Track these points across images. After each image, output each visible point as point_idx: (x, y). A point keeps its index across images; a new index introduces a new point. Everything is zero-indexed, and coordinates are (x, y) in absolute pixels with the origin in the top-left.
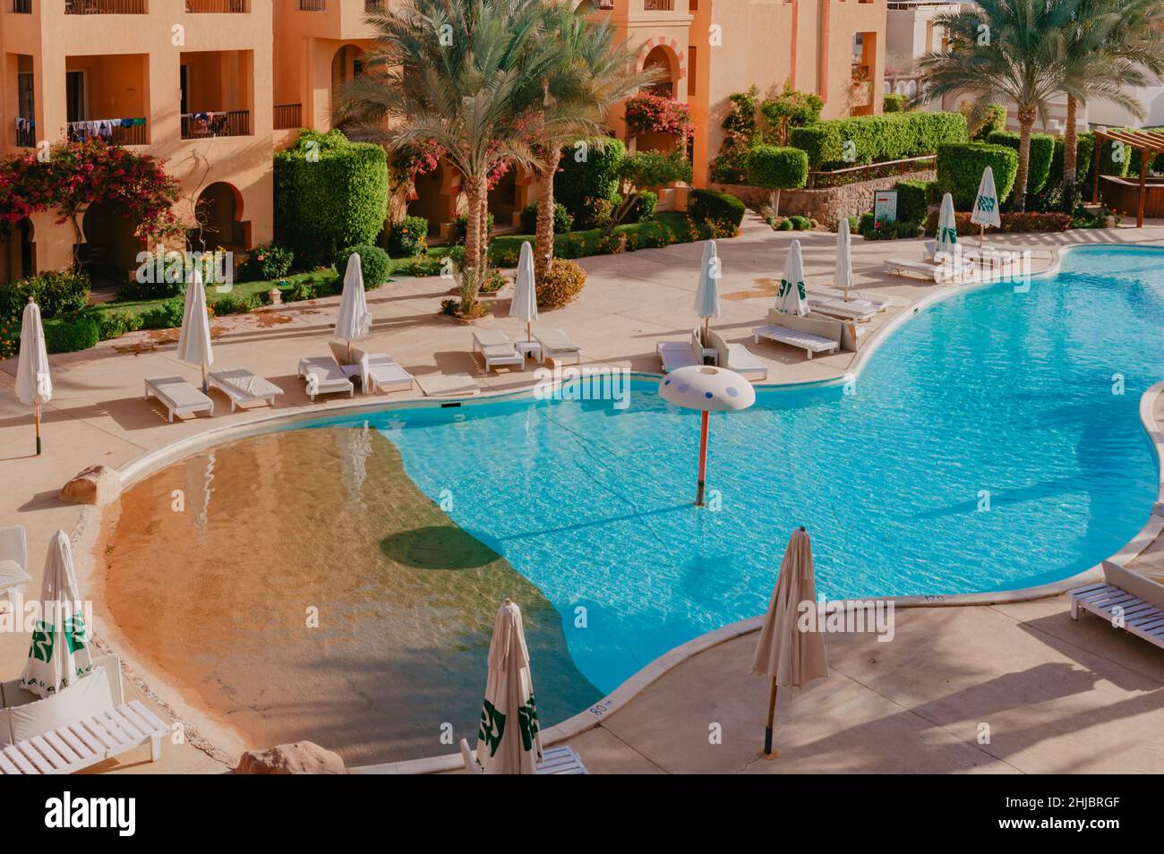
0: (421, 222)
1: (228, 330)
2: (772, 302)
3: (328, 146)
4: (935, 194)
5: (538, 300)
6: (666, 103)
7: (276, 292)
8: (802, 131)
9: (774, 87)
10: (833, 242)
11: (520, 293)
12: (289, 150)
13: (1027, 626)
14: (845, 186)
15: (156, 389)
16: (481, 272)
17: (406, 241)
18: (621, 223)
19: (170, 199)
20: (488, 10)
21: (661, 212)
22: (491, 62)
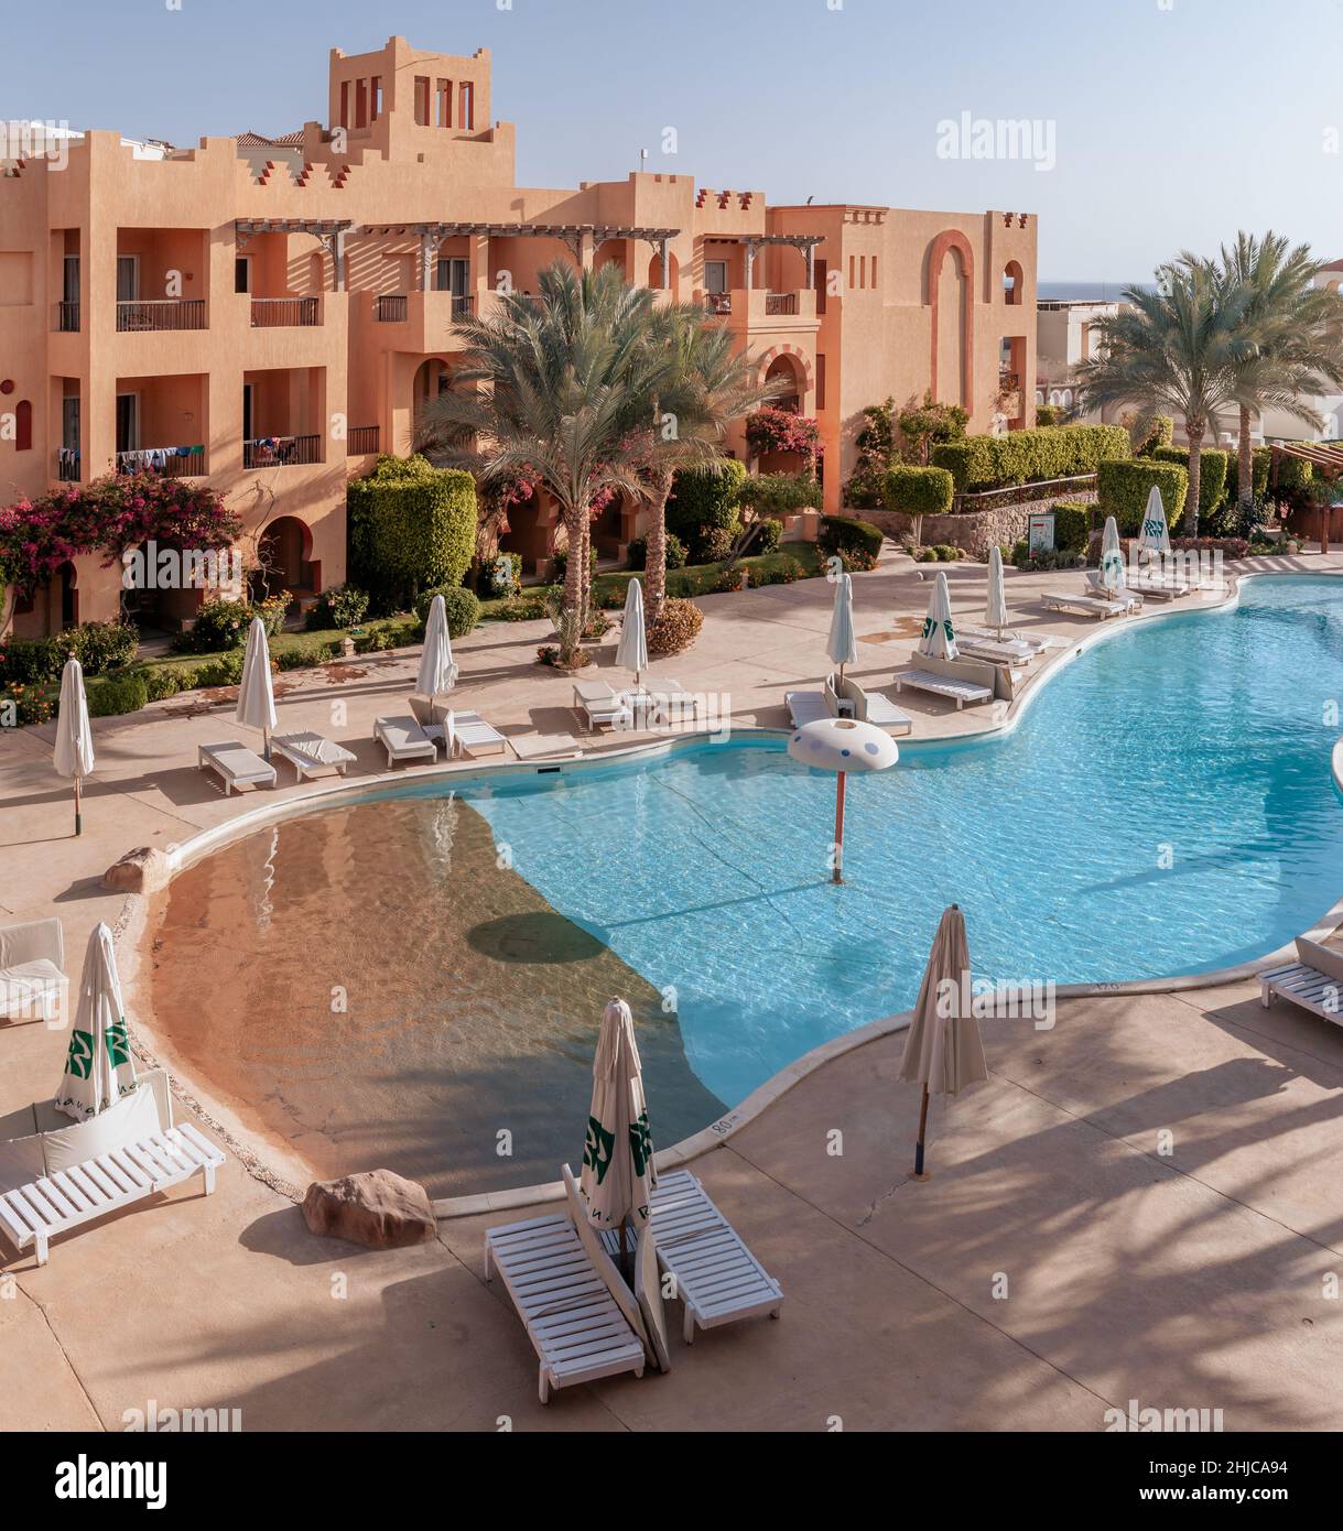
0: (514, 559)
1: (293, 687)
2: (914, 645)
3: (408, 474)
4: (1097, 518)
5: (648, 645)
6: (791, 419)
7: (349, 641)
8: (945, 448)
9: (913, 399)
10: (982, 574)
11: (627, 637)
12: (365, 478)
13: (1212, 1016)
14: (996, 510)
15: (210, 756)
16: (583, 614)
17: (497, 581)
18: (742, 557)
19: (230, 537)
20: (590, 318)
21: (787, 543)
22: (593, 375)
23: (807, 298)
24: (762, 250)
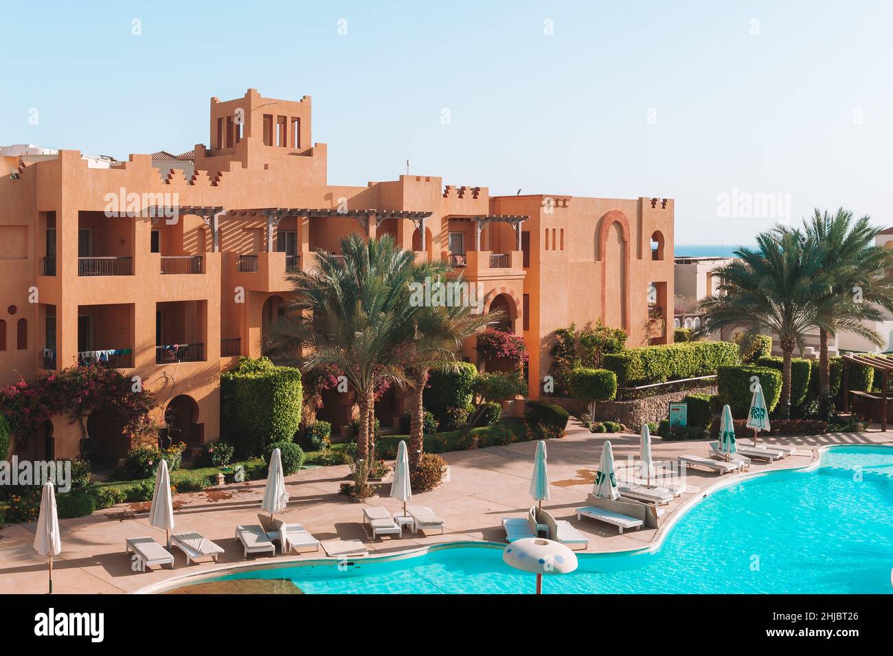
0: (327, 425)
1: (186, 503)
2: (589, 488)
3: (259, 369)
4: (717, 404)
6: (507, 336)
7: (221, 475)
8: (611, 356)
9: (589, 324)
10: (637, 441)
11: (398, 478)
12: (232, 371)
14: (647, 399)
15: (133, 546)
16: (369, 463)
17: (315, 439)
18: (474, 427)
19: (147, 407)
20: (374, 270)
21: (504, 418)
22: (375, 307)
23: (517, 256)
24: (487, 224)
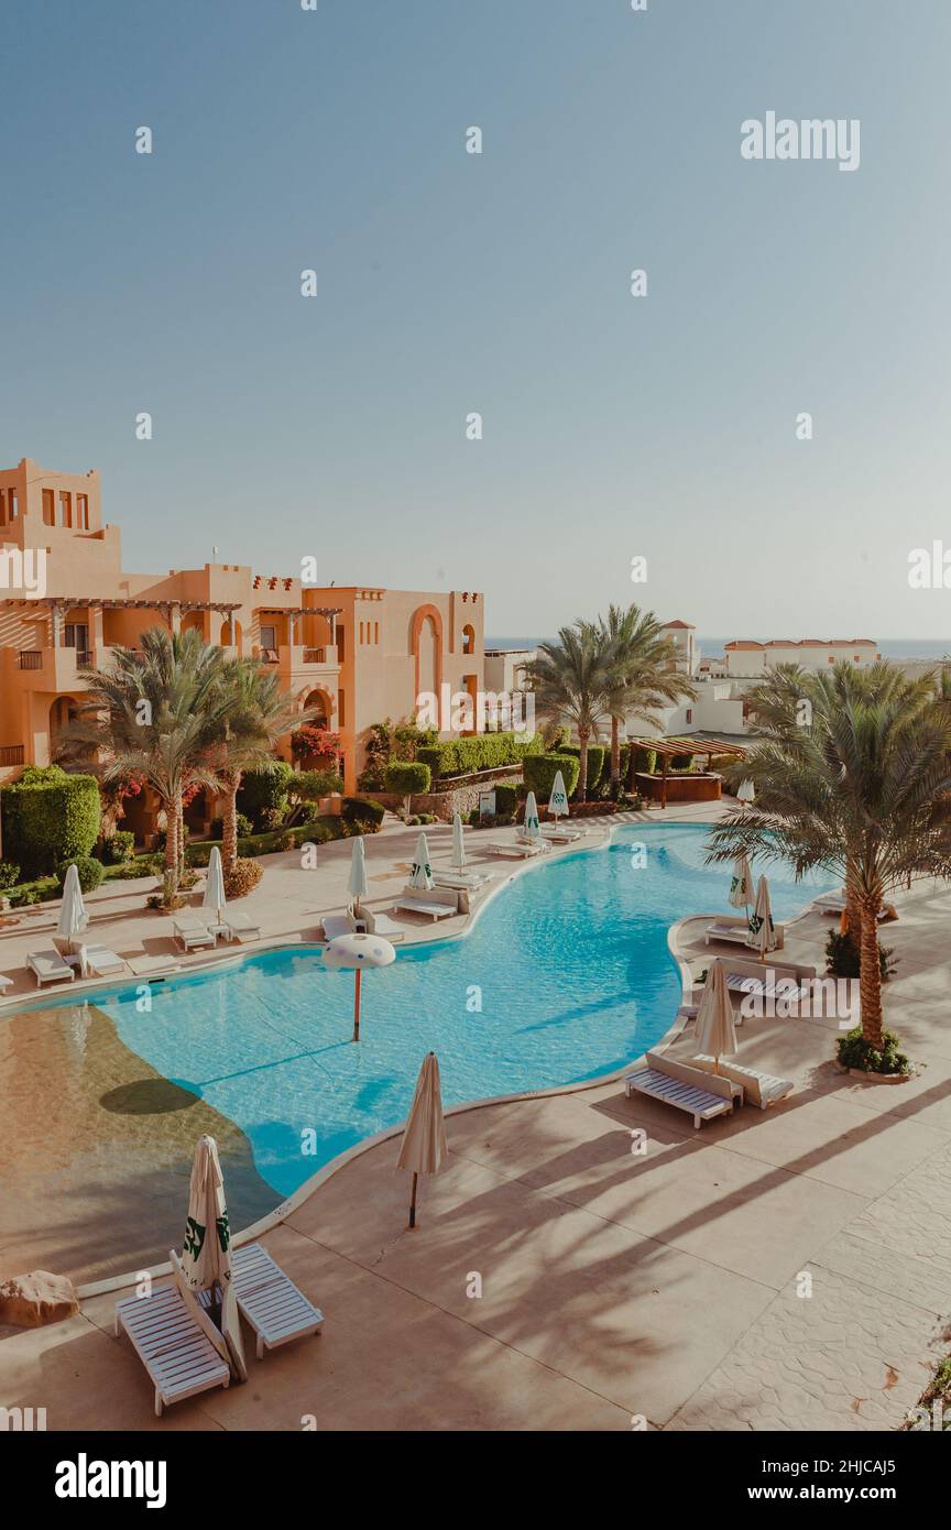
0: (129, 835)
2: (407, 881)
3: (48, 779)
4: (522, 792)
5: (226, 891)
7: (5, 900)
8: (426, 750)
9: (404, 718)
10: (449, 832)
11: (211, 887)
12: (14, 783)
13: (596, 1106)
14: (458, 790)
16: (179, 872)
17: (116, 852)
18: (290, 827)
20: (179, 667)
21: (321, 817)
22: (182, 707)
23: (331, 651)
24: (300, 618)
